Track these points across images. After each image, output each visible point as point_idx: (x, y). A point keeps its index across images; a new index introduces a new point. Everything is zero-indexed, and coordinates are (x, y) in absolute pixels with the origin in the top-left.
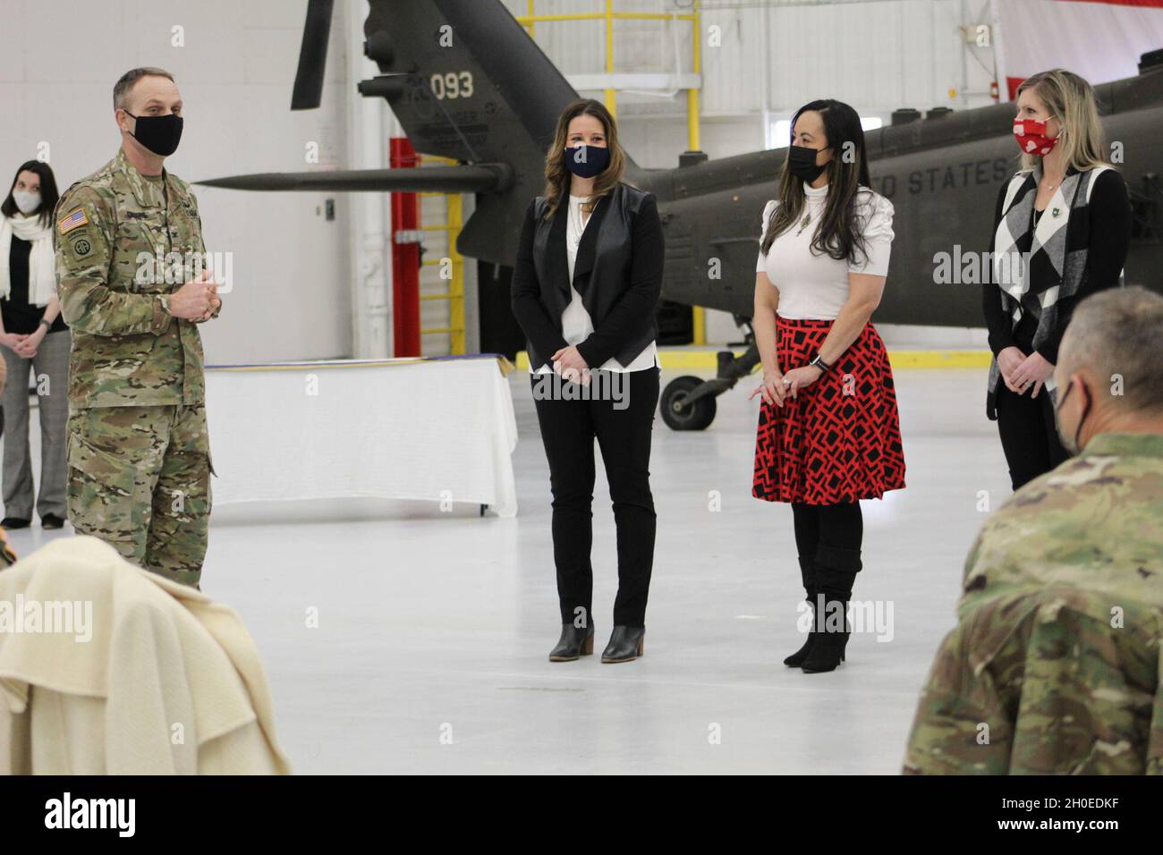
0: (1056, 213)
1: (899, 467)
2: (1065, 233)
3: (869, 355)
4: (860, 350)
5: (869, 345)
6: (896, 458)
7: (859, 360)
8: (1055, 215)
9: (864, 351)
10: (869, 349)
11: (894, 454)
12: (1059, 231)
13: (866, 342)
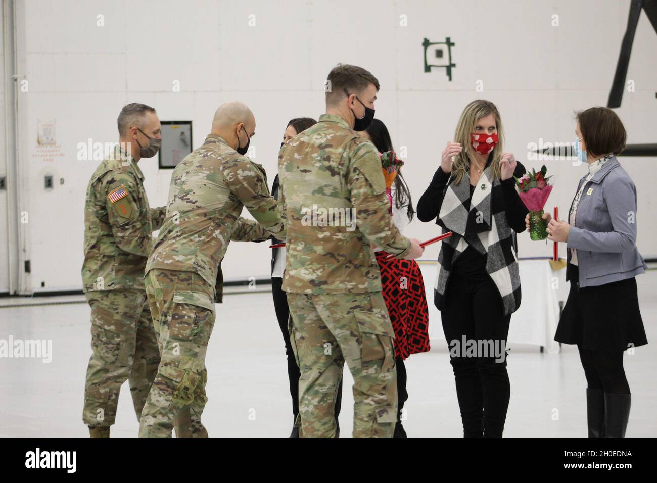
0: (483, 187)
1: (424, 339)
2: (490, 198)
3: (398, 272)
4: (392, 270)
5: (398, 266)
6: (422, 333)
7: (391, 276)
8: (483, 189)
9: (394, 269)
10: (398, 269)
11: (420, 331)
12: (486, 198)
13: (396, 264)
